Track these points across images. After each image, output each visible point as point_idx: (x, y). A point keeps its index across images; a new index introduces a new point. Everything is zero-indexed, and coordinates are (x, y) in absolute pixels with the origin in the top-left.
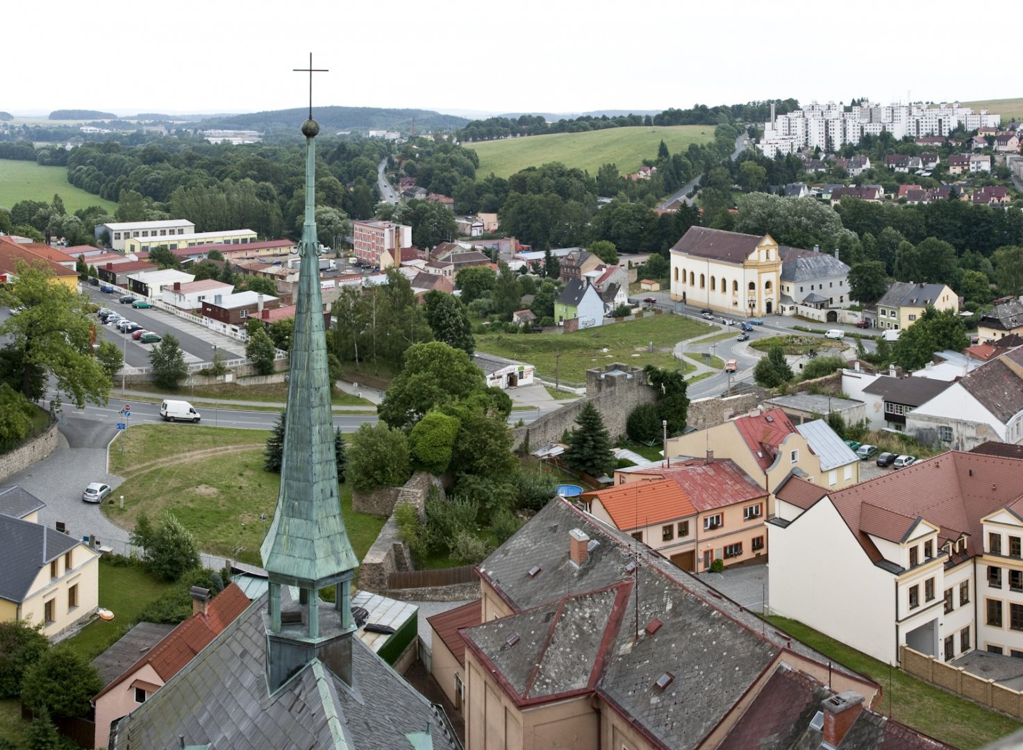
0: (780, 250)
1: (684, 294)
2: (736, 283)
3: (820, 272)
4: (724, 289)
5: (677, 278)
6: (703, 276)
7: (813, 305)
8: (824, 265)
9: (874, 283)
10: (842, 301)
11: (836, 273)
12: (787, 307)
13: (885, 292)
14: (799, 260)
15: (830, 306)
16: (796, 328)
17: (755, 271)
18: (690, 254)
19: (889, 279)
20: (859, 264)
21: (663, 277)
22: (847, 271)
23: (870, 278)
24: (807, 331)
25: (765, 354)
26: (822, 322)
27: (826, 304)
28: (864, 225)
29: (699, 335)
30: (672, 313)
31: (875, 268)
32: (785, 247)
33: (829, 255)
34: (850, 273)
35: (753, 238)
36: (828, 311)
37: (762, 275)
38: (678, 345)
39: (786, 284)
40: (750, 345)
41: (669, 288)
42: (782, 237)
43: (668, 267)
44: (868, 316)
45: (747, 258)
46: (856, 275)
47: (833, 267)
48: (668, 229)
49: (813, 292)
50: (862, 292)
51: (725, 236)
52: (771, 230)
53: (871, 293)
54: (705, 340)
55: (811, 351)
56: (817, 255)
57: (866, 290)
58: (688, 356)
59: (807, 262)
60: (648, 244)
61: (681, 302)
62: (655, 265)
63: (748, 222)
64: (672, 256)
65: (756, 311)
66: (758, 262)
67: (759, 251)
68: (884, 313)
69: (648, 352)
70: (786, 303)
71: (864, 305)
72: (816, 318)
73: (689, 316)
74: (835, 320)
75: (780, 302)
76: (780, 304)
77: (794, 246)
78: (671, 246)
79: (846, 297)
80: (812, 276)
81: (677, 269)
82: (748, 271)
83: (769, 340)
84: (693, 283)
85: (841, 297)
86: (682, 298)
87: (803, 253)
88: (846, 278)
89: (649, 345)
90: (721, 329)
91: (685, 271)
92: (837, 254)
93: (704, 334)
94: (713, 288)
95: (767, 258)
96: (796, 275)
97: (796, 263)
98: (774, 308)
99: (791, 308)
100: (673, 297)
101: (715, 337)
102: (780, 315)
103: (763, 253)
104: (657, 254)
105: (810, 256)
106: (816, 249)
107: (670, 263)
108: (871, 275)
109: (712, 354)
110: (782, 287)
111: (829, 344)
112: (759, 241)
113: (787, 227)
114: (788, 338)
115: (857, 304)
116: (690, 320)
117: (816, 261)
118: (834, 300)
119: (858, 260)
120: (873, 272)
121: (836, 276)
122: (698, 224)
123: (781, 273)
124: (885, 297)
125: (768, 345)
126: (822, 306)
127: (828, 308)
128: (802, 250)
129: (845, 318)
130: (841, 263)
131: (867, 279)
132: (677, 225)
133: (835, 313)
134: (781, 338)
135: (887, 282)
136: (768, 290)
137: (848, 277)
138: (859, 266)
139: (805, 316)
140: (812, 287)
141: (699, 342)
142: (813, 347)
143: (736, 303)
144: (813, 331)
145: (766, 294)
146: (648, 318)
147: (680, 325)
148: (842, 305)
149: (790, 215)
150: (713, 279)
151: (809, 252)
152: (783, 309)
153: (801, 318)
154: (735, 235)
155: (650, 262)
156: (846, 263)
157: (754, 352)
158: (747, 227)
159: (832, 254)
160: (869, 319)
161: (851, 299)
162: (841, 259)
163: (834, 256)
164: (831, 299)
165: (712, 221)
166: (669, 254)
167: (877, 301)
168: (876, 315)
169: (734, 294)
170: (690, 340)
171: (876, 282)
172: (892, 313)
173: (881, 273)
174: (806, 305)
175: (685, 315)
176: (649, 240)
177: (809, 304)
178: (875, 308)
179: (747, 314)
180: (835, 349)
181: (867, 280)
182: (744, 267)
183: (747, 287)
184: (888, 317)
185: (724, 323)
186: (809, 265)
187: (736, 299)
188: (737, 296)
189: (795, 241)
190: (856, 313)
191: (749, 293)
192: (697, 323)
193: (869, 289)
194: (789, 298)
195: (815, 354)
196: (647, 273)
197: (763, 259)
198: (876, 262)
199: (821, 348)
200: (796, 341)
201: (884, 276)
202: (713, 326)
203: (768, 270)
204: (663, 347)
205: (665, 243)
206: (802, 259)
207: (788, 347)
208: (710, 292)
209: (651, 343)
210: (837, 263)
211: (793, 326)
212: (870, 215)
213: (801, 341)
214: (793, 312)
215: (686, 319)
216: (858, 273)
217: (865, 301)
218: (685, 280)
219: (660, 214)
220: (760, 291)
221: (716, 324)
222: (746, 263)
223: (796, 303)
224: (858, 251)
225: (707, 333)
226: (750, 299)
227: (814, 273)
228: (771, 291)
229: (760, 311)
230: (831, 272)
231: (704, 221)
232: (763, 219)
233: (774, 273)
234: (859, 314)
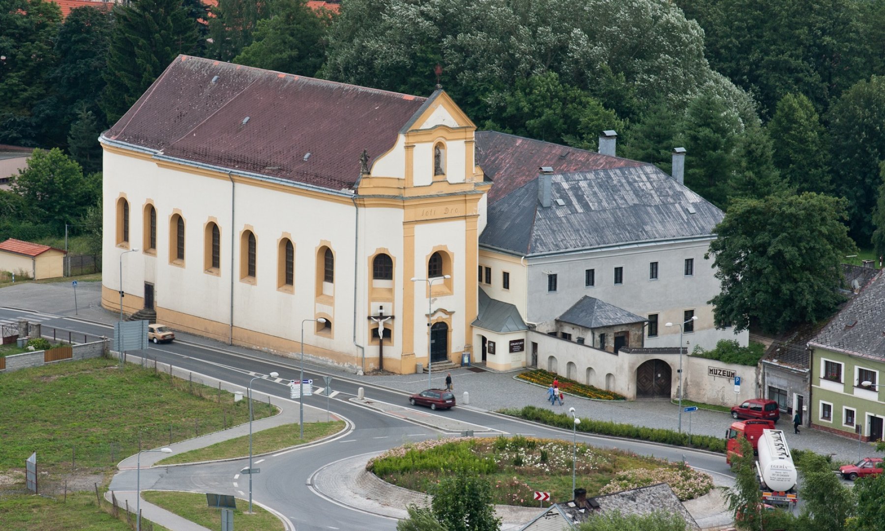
0: (480, 145)
1: (149, 289)
2: (327, 256)
3: (619, 224)
4: (288, 277)
5: (124, 235)
6: (213, 230)
7: (588, 338)
8: (632, 199)
9: (803, 268)
10: (689, 328)
11: (672, 229)
12: (502, 342)
13: (842, 302)
14: (546, 182)
15: (650, 343)
16: (529, 415)
17: (397, 215)
18: (171, 151)
19: (859, 259)
20: (753, 202)
21: (75, 232)
22: (711, 226)
23: (790, 252)
24: (567, 424)
25: (424, 501)
26: (618, 397)
27: (634, 333)
28: (775, 67)
29: (199, 431)
30: (105, 355)
31: (809, 216)
32: (501, 137)
33: (649, 169)
34: (721, 231)
35: (389, 99)
36: (641, 359)
37: (418, 228)
38: (127, 465)
39: (500, 264)
40: (371, 469)
41: (98, 269)
42: (490, 99)
43: (94, 199)
44: (778, 382)
45: (367, 163)
46: (740, 240)
47: (664, 209)
48: (95, 63)
49: (591, 292)
50: (761, 296)
51: (294, 92)
52: (453, 75)
53: (790, 302)
54: (217, 450)
55: (580, 494)
56: (610, 165)
57: (776, 292)
58: (161, 504)
59: (576, 189)
60: (22, 116)
61: (137, 317)
62: (50, 188)
63: (372, 44)
64: (109, 159)
65: (393, 351)
66: (403, 184)
67: (409, 147)
68: (833, 373)
69: (23, 488)
70: (497, 329)
71: (768, 343)
72: (598, 381)
73: (163, 366)
74: (664, 391)
75: (477, 323)
76: (478, 332)
77: (530, 134)
78: (104, 125)
79: (705, 315)
80: (593, 239)
81: (124, 205)
82: (370, 215)
83: (438, 451)
84: (179, 252)
85: (689, 314)
86: (140, 305)
87: (562, 158)
88: (706, 247)
89: (25, 468)
90: (274, 412)
91: (151, 211)
92: (678, 163)
93: (215, 428)
94: (251, 269)
95: (438, 170)
96: (535, 233)
97: (536, 193)
98: (456, 343)
99: (516, 347)
100: (111, 301)
101: (252, 439)
102: (477, 369)
103: (424, 152)
104: (56, 152)
105: (584, 168)
106: (607, 146)
107: (100, 185)
108: (794, 241)
109: (242, 495)
110: (485, 275)
111: (641, 472)
112: (411, 112)
113: (511, 65)
114: (501, 445)
115: (743, 338)
116: (169, 380)
117: (606, 186)
118: (664, 324)
119: (750, 188)
120: (803, 231)
121: (674, 242)
122: (201, 50)
123: (482, 223)
124: (840, 321)
125: (434, 469)
126: (621, 344)
127: (642, 350)
128: (558, 149)
129: (698, 385)
130: (693, 197)
131: (780, 253)
132: (127, 49)
133: (665, 368)
134: (479, 447)
135: (849, 269)
136: (437, 281)
137: (714, 247)
138: (752, 211)
139: (563, 372)
140: (590, 274)
141: (196, 455)
142: (584, 481)
143: (328, 325)
144: (586, 428)
145: (432, 295)
146: (21, 372)
147: (135, 397)
148: (692, 340)
149: (525, 22)
150: (250, 238)
151: (581, 156)
152: (488, 348)
153: (547, 378)
154: (330, 90)
155: (30, 177)
156: (708, 196)
157: (383, 492)
158: (369, 64)
159: (663, 163)
160: (782, 393)
161: (722, 321)
162: (691, 182)
163: (668, 172)
164: (653, 321)
165: (247, 38)
166: (96, 153)
167: (811, 332)
168: (810, 379)
169: (319, 292)
170: (167, 450)
171: (810, 267)
172: (863, 375)
173: (829, 238)
174: (566, 337)
175: (149, 363)
176: (27, 103)
177: (575, 334)
178: (806, 357)
179: (363, 360)
180: (660, 491)
181: (778, 258)
182: (358, 201)
183: (366, 269)
184: (849, 388)
185: (286, 393)
186: (580, 199)
187: (327, 311)
188: (330, 301)
189: (532, 115)
190: (739, 370)
191: (372, 290)
192: (193, 391)
193: (786, 288)
194: (511, 309)
195: (593, 506)
196: (19, 217)
197: (423, 174)
198: (815, 199)
199: (614, 486)
200: (527, 459)
201: (841, 246)
202: (246, 401)
203: (439, 211)
204: (73, 471)
205: (84, 112)
206: (559, 178)
207: (500, 479)
208: (239, 285)
209: (32, 459)
210: (678, 196)
211: (520, 407)
212: (802, 32)
213: (544, 458)
214: (522, 359)
215: (156, 376)
216: (749, 233)
217: (771, 332)
218: (151, 242)
219: (65, 12)
220: (409, 285)
221: (259, 395)
222: (365, 187)
223: (531, 328)
224: (753, 158)
225: (228, 425)
226: (375, 311)
227: (596, 229)
228: (449, 284)
229: (408, 354)
230: (656, 227)
231: (221, 39)
232: (423, 38)
233: (461, 224)
234: (748, 374)
